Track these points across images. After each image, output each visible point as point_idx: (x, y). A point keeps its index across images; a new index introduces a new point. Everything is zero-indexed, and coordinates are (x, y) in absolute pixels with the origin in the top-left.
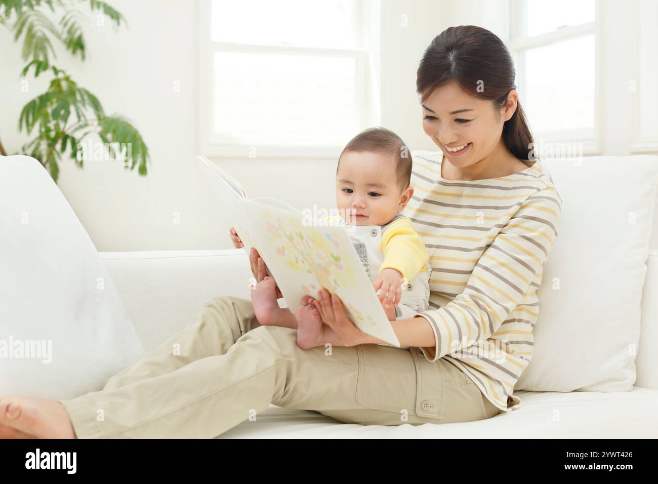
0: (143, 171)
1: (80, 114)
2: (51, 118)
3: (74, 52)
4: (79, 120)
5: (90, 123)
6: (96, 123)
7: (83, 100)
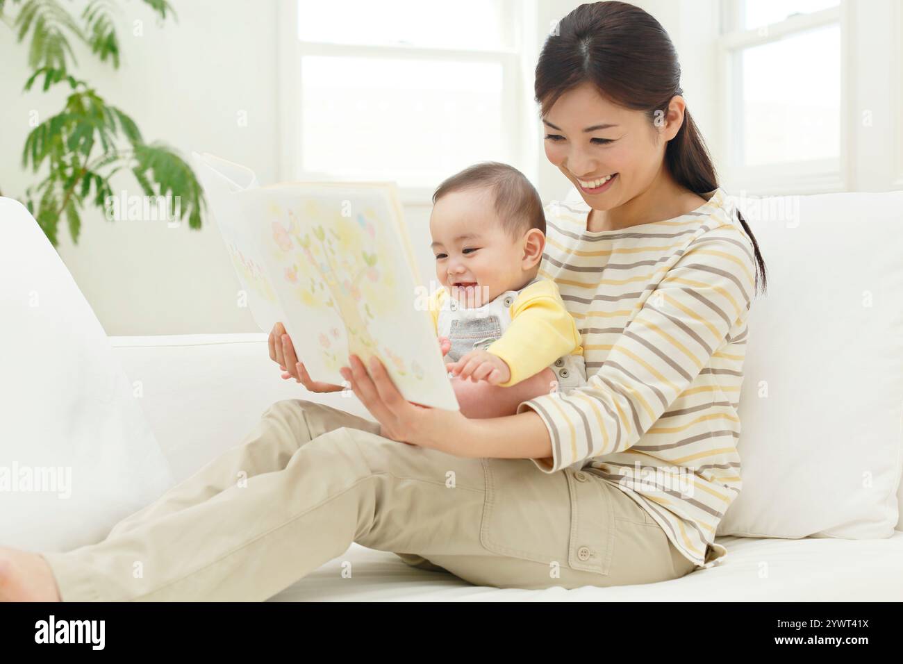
0: (195, 222)
1: (108, 143)
2: (66, 150)
3: (104, 57)
4: (106, 152)
5: (120, 155)
6: (130, 155)
7: (113, 123)
